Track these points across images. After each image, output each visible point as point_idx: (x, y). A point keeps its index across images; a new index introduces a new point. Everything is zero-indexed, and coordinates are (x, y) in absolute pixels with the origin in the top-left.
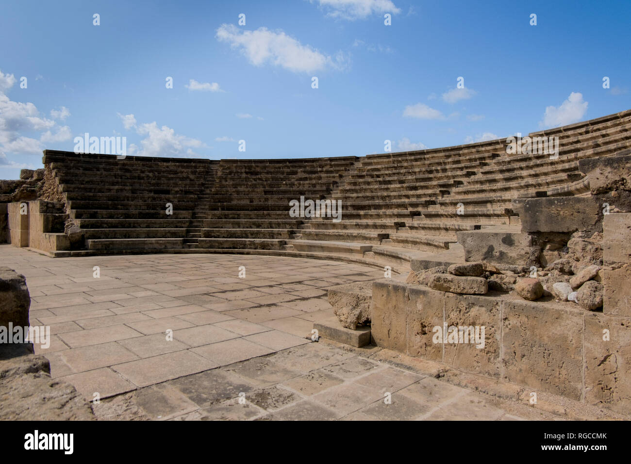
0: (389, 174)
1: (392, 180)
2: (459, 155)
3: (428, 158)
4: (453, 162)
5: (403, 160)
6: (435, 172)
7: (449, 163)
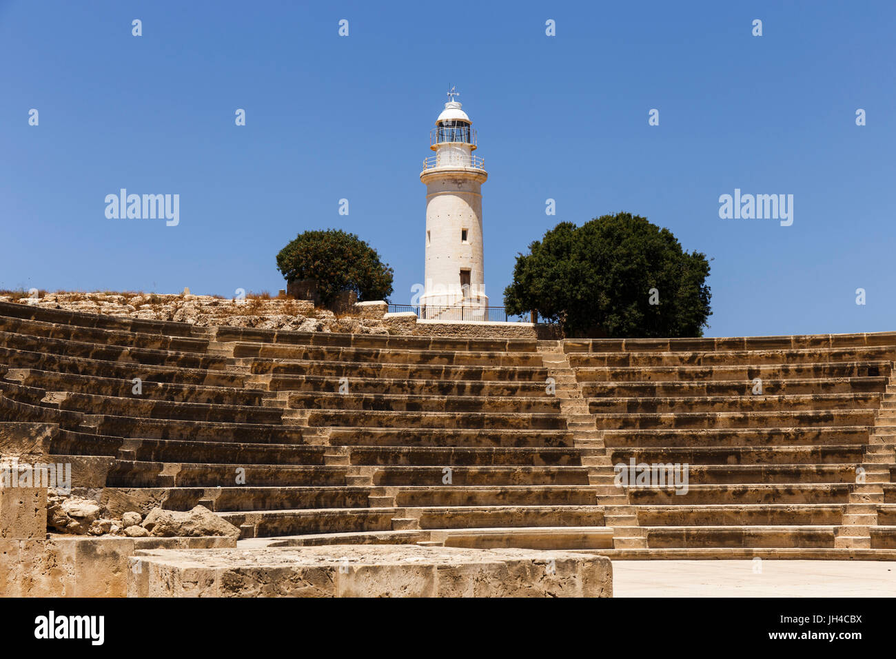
0: (357, 384)
1: (395, 400)
2: (450, 358)
3: (383, 356)
4: (465, 372)
5: (329, 352)
6: (455, 390)
7: (456, 373)
